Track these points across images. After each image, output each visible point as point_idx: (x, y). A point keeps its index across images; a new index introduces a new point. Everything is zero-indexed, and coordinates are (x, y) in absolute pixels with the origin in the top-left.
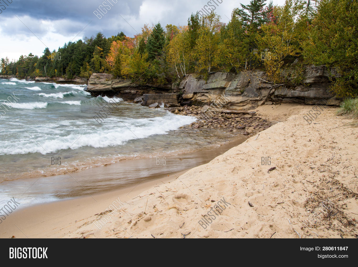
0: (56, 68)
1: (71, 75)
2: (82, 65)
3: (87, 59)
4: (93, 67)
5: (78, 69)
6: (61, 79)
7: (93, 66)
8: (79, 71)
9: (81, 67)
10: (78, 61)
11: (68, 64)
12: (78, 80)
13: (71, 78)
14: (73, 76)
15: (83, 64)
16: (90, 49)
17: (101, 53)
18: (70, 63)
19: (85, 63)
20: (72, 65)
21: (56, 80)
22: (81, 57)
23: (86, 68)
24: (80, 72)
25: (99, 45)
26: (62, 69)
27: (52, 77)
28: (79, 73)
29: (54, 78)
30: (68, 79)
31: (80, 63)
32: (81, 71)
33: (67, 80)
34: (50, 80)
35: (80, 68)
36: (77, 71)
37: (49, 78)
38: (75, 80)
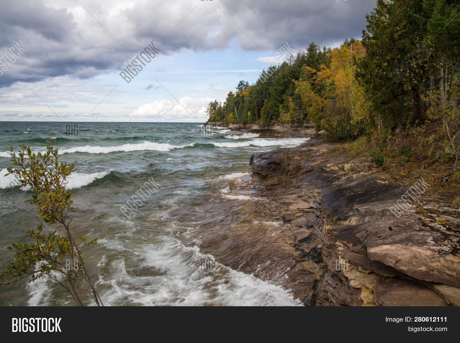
0: (249, 110)
1: (268, 120)
2: (282, 102)
3: (289, 92)
4: (298, 103)
5: (276, 110)
6: (255, 127)
7: (298, 101)
8: (278, 111)
9: (281, 106)
10: (276, 95)
11: (263, 101)
12: (277, 128)
13: (268, 125)
14: (271, 122)
15: (284, 100)
16: (294, 72)
17: (313, 77)
18: (266, 100)
19: (287, 97)
20: (269, 103)
21: (250, 128)
22: (281, 88)
23: (287, 107)
24: (278, 114)
25: (311, 64)
26: (256, 110)
27: (245, 124)
28: (278, 116)
29: (248, 126)
30: (264, 126)
31: (279, 98)
32: (280, 113)
33: (262, 128)
34: (242, 128)
35: (278, 107)
36: (274, 112)
37: (241, 125)
38: (274, 128)
